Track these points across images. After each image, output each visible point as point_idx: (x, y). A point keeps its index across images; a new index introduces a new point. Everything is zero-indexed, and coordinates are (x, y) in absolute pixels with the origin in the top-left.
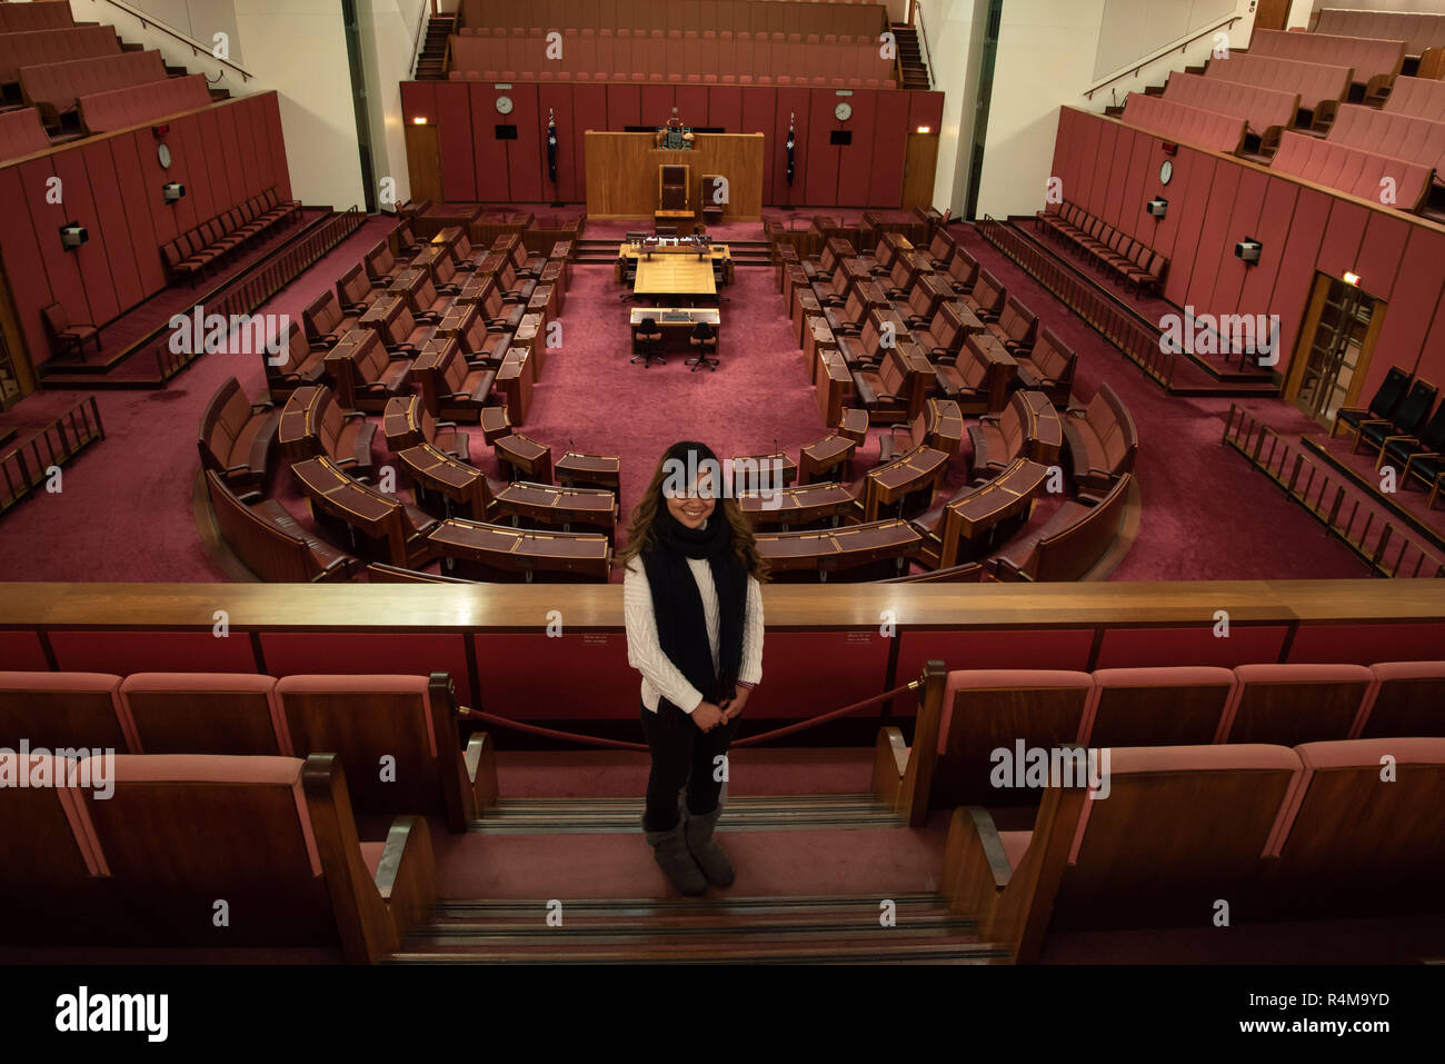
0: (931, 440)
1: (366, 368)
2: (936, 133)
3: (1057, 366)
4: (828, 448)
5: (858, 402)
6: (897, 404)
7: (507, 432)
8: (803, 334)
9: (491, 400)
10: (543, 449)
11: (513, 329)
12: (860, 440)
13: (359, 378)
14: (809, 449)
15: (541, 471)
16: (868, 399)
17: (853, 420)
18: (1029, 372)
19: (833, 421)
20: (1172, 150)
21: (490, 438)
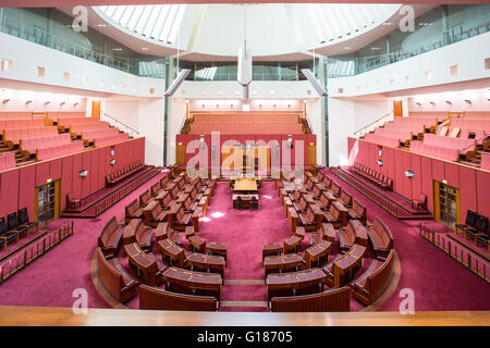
0: (325, 238)
1: (154, 214)
2: (315, 144)
3: (361, 212)
4: (292, 241)
5: (301, 224)
6: (313, 225)
7: (193, 235)
8: (283, 202)
9: (189, 224)
10: (203, 240)
11: (199, 201)
12: (303, 237)
13: (151, 216)
14: (286, 241)
15: (202, 249)
16: (304, 223)
17: (301, 231)
18: (353, 214)
19: (294, 231)
20: (381, 147)
21: (188, 237)
